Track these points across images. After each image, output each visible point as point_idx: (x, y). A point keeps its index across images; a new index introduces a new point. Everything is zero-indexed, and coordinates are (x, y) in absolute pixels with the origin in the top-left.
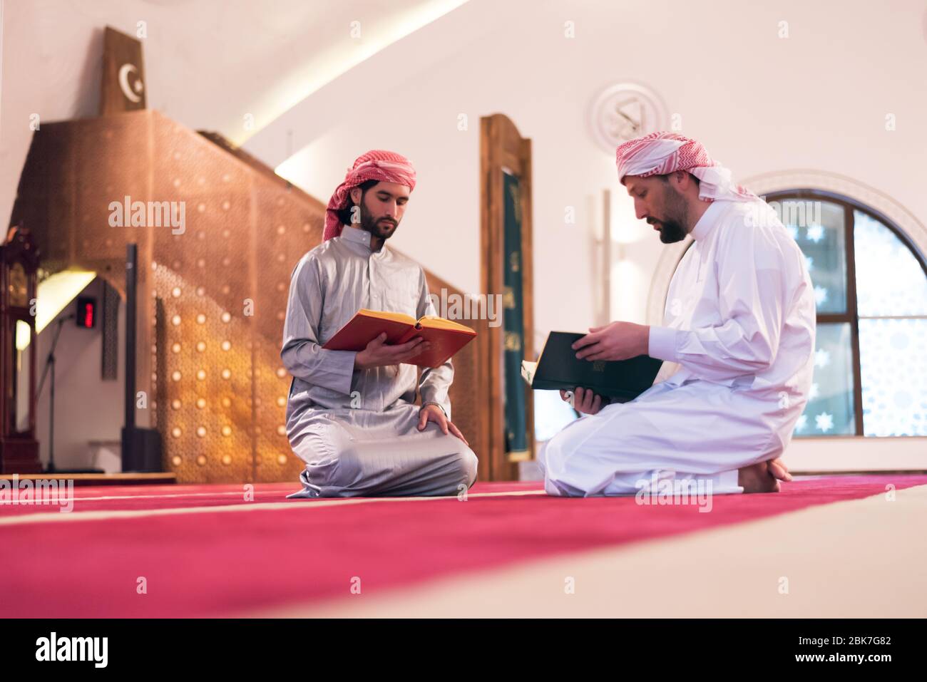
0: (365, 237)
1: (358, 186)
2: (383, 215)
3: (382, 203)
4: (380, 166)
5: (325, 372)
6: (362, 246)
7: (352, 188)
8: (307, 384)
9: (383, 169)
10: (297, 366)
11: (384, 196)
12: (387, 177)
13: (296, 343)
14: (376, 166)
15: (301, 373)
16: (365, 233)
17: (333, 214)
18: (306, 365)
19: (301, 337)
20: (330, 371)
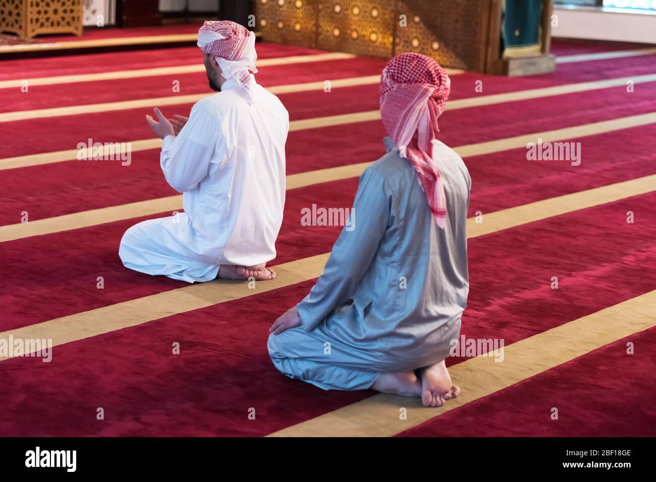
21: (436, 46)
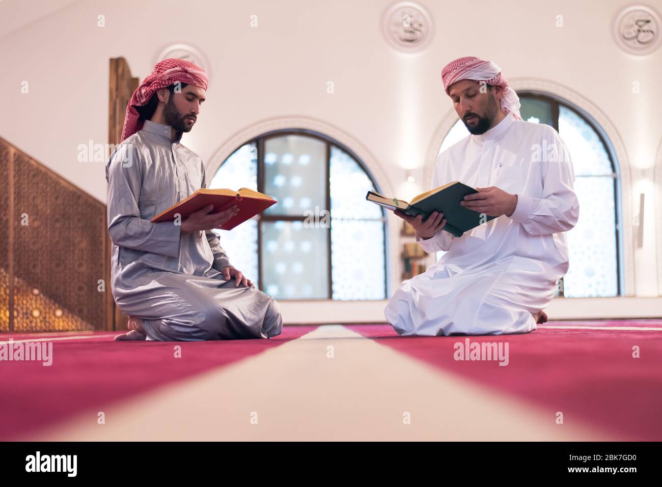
0: (167, 131)
1: (167, 88)
2: (188, 112)
3: (187, 102)
4: (190, 72)
5: (155, 240)
6: (164, 137)
7: (158, 89)
8: (138, 252)
9: (192, 74)
10: (127, 237)
11: (190, 97)
12: (194, 82)
13: (123, 219)
14: (186, 72)
15: (130, 244)
16: (167, 127)
17: (135, 111)
18: (136, 236)
19: (129, 213)
20: (160, 239)
21: (59, 313)
